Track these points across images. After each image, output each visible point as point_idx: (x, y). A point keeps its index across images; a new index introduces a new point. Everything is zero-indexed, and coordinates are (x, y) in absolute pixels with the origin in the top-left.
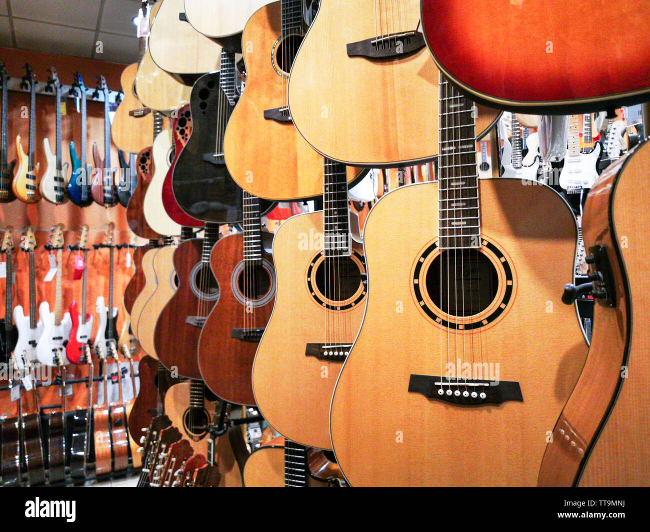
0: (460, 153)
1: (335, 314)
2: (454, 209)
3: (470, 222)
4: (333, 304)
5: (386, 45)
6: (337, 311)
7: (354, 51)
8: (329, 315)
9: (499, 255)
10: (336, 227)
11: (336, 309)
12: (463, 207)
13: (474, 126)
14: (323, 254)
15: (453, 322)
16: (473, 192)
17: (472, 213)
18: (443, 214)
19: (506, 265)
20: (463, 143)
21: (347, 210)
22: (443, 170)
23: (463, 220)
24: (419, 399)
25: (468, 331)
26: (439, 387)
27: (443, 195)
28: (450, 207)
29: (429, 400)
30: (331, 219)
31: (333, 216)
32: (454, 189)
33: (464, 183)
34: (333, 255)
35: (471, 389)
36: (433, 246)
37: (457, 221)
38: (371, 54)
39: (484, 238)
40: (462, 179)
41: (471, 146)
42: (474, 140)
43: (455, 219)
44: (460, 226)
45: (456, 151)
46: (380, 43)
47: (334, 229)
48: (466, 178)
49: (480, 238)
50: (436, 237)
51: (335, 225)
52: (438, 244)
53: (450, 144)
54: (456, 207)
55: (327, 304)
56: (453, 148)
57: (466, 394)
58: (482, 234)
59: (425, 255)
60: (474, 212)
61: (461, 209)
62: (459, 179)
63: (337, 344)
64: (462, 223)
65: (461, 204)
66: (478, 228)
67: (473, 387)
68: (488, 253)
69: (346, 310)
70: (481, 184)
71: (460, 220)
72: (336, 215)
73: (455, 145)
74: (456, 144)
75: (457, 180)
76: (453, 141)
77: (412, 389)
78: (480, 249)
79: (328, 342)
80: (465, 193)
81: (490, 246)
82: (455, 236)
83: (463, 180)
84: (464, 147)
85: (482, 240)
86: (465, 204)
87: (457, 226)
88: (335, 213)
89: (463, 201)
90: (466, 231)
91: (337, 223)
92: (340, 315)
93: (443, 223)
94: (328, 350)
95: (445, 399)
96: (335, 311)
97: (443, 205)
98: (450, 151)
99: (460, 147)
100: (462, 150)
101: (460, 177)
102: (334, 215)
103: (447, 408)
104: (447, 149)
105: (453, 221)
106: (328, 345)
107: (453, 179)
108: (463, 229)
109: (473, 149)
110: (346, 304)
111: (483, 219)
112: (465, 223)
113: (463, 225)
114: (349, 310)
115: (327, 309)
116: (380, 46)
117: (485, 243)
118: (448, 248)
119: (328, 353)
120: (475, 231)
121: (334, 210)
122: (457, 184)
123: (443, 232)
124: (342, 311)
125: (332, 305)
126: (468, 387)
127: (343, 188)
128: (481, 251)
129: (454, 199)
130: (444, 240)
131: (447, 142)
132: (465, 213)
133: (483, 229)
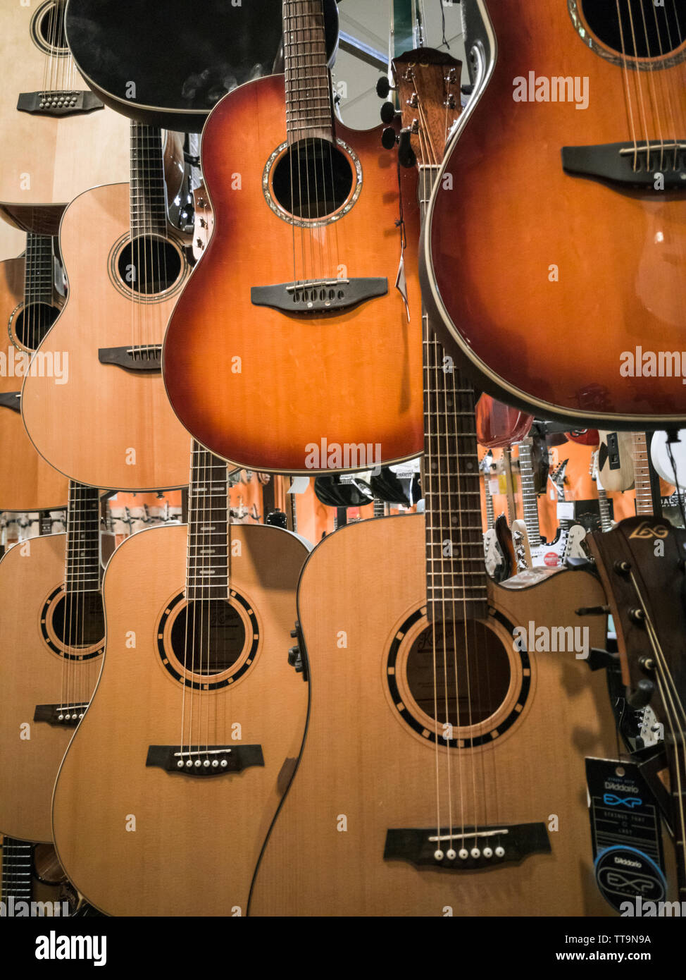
0: (210, 496)
1: (75, 665)
2: (203, 556)
3: (218, 571)
4: (74, 652)
5: (144, 356)
6: (78, 662)
7: (108, 357)
8: (67, 666)
9: (247, 607)
10: (83, 554)
11: (78, 659)
12: (212, 554)
13: (226, 468)
14: (65, 587)
15: (197, 681)
16: (223, 539)
17: (221, 561)
18: (192, 562)
19: (253, 617)
20: (214, 485)
21: (97, 533)
22: (193, 513)
23: (212, 569)
24: (158, 773)
25: (213, 692)
26: (179, 758)
27: (192, 540)
28: (199, 554)
29: (168, 773)
30: (76, 543)
31: (79, 541)
32: (203, 534)
33: (214, 528)
34: (76, 590)
35: (212, 757)
36: (180, 597)
37: (205, 569)
38: (127, 364)
39: (233, 588)
40: (212, 523)
41: (222, 489)
42: (226, 483)
43: (203, 567)
44: (208, 575)
45: (207, 493)
46: (137, 353)
47: (80, 557)
48: (215, 523)
49: (228, 589)
50: (184, 587)
51: (81, 552)
52: (185, 594)
53: (201, 485)
54: (205, 554)
55: (66, 652)
56: (204, 489)
57: (207, 763)
58: (230, 584)
59: (171, 607)
60: (223, 561)
61: (210, 556)
62: (209, 524)
63: (77, 704)
64: (210, 572)
65: (210, 551)
66: (226, 578)
67: (213, 755)
68: (236, 604)
69: (91, 660)
70: (232, 530)
71: (208, 569)
72: (83, 539)
73: (207, 487)
74: (207, 485)
75: (207, 525)
76: (205, 482)
77: (150, 763)
78: (229, 600)
79: (64, 703)
80: (215, 539)
81: (239, 597)
82: (202, 586)
83: (213, 525)
84: (216, 489)
85: (231, 591)
86: (214, 551)
87: (205, 575)
88: (83, 536)
89: (212, 548)
90: (214, 581)
91: (84, 549)
92: (82, 665)
93: (191, 572)
94: (65, 712)
95: (184, 770)
96: (75, 661)
97: (192, 551)
98: (201, 493)
99: (211, 489)
100: (214, 492)
101: (210, 522)
102: (81, 539)
103: (187, 782)
104: (198, 490)
105: (201, 569)
106: (64, 706)
107: (202, 524)
108: (211, 578)
109: (225, 492)
110: (91, 652)
111: (232, 568)
112: (214, 572)
113: (212, 575)
114: (94, 659)
115: (66, 660)
116: (138, 356)
117: (234, 594)
118: (195, 599)
119: (64, 717)
120: (224, 581)
121: (81, 533)
122: (207, 529)
123: (191, 581)
124: (85, 661)
125: (72, 654)
126: (209, 755)
127: (94, 505)
128: (230, 603)
129: (203, 546)
130: (191, 590)
131: (198, 482)
132: (214, 561)
133: (232, 579)
